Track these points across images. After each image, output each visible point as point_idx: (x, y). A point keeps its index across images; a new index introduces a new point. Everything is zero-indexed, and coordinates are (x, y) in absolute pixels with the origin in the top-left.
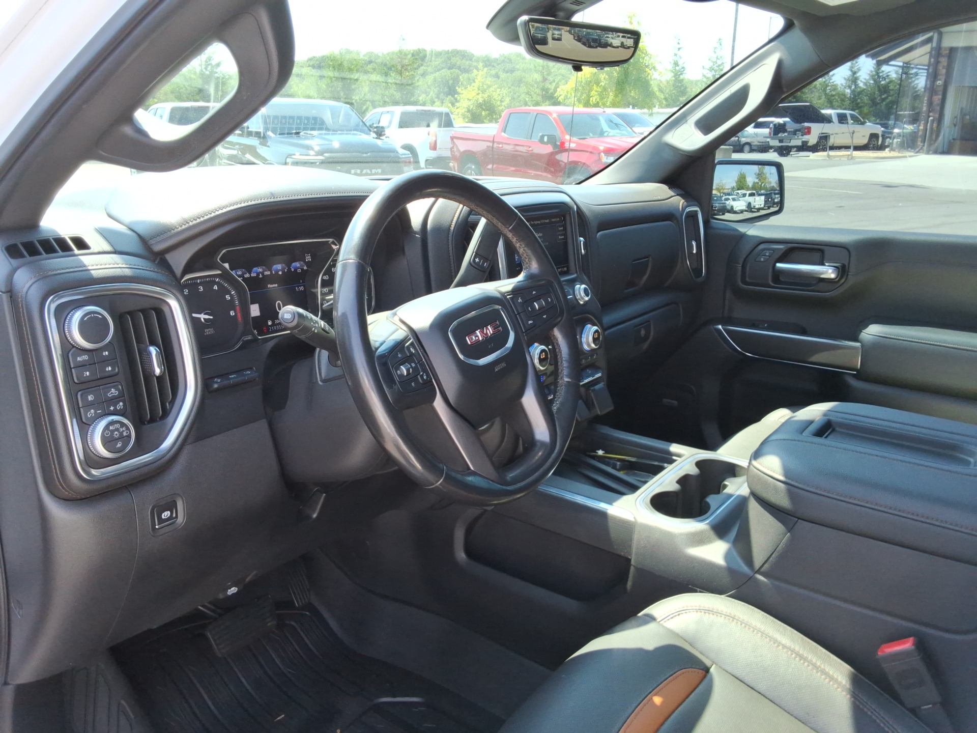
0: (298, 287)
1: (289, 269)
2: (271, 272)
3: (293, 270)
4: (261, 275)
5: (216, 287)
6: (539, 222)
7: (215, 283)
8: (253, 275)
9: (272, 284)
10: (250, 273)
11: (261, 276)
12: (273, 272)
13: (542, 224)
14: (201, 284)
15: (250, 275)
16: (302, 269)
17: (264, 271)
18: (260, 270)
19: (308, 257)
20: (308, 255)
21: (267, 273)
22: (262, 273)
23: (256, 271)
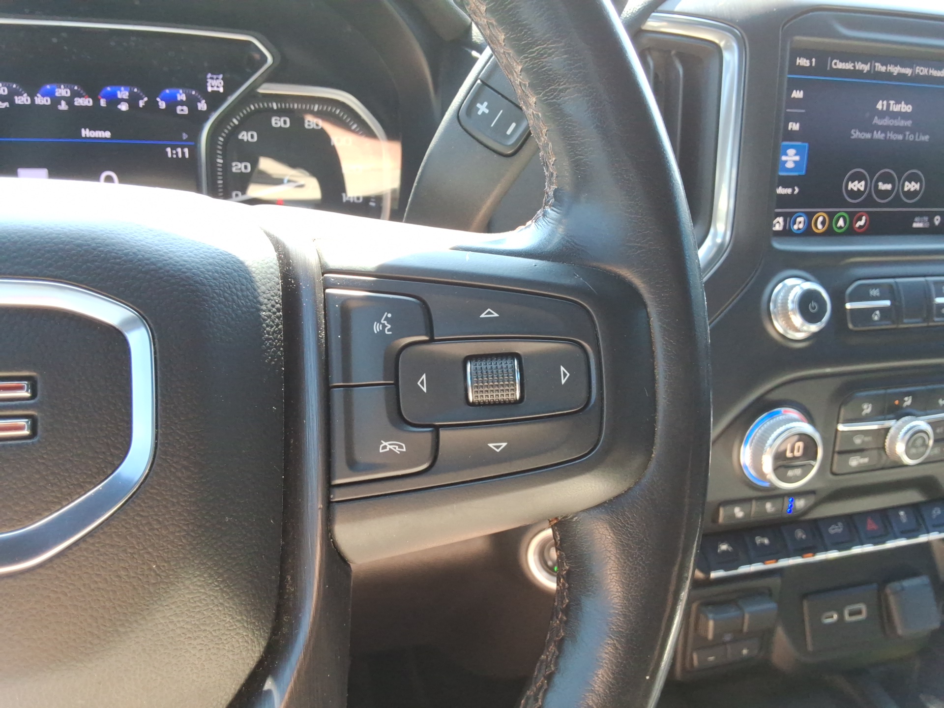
0: (173, 148)
1: (152, 105)
2: (96, 101)
3: (162, 105)
4: (63, 103)
6: (908, 71)
8: (40, 100)
9: (93, 128)
10: (32, 96)
11: (63, 106)
12: (103, 103)
13: (916, 78)
15: (33, 101)
16: (193, 108)
17: (75, 94)
18: (63, 91)
19: (215, 83)
20: (215, 77)
21: (84, 102)
22: (70, 101)
23: (51, 94)
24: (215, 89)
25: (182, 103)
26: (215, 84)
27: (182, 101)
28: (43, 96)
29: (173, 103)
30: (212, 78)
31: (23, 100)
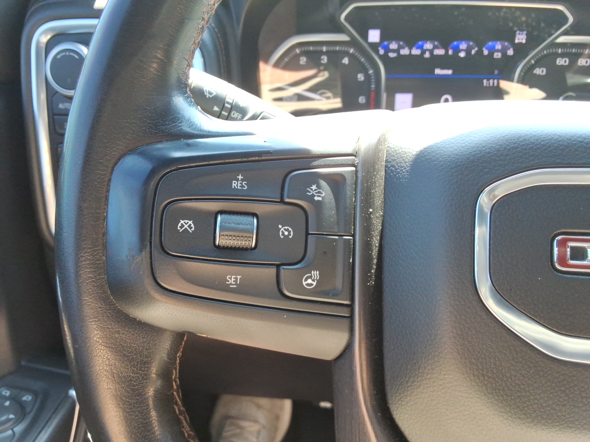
0: (488, 80)
1: (480, 52)
2: (447, 51)
3: (486, 52)
4: (427, 53)
5: (346, 61)
7: (347, 54)
8: (416, 52)
9: (442, 68)
10: (410, 49)
11: (427, 55)
12: (450, 52)
14: (327, 53)
15: (410, 52)
16: (504, 54)
17: (435, 47)
18: (428, 46)
20: (521, 33)
21: (440, 52)
22: (431, 51)
23: (421, 47)
24: (520, 41)
25: (498, 51)
26: (521, 38)
27: (498, 49)
28: (417, 48)
29: (492, 51)
30: (519, 34)
31: (405, 52)
